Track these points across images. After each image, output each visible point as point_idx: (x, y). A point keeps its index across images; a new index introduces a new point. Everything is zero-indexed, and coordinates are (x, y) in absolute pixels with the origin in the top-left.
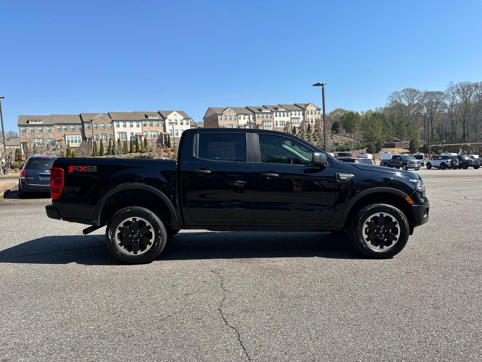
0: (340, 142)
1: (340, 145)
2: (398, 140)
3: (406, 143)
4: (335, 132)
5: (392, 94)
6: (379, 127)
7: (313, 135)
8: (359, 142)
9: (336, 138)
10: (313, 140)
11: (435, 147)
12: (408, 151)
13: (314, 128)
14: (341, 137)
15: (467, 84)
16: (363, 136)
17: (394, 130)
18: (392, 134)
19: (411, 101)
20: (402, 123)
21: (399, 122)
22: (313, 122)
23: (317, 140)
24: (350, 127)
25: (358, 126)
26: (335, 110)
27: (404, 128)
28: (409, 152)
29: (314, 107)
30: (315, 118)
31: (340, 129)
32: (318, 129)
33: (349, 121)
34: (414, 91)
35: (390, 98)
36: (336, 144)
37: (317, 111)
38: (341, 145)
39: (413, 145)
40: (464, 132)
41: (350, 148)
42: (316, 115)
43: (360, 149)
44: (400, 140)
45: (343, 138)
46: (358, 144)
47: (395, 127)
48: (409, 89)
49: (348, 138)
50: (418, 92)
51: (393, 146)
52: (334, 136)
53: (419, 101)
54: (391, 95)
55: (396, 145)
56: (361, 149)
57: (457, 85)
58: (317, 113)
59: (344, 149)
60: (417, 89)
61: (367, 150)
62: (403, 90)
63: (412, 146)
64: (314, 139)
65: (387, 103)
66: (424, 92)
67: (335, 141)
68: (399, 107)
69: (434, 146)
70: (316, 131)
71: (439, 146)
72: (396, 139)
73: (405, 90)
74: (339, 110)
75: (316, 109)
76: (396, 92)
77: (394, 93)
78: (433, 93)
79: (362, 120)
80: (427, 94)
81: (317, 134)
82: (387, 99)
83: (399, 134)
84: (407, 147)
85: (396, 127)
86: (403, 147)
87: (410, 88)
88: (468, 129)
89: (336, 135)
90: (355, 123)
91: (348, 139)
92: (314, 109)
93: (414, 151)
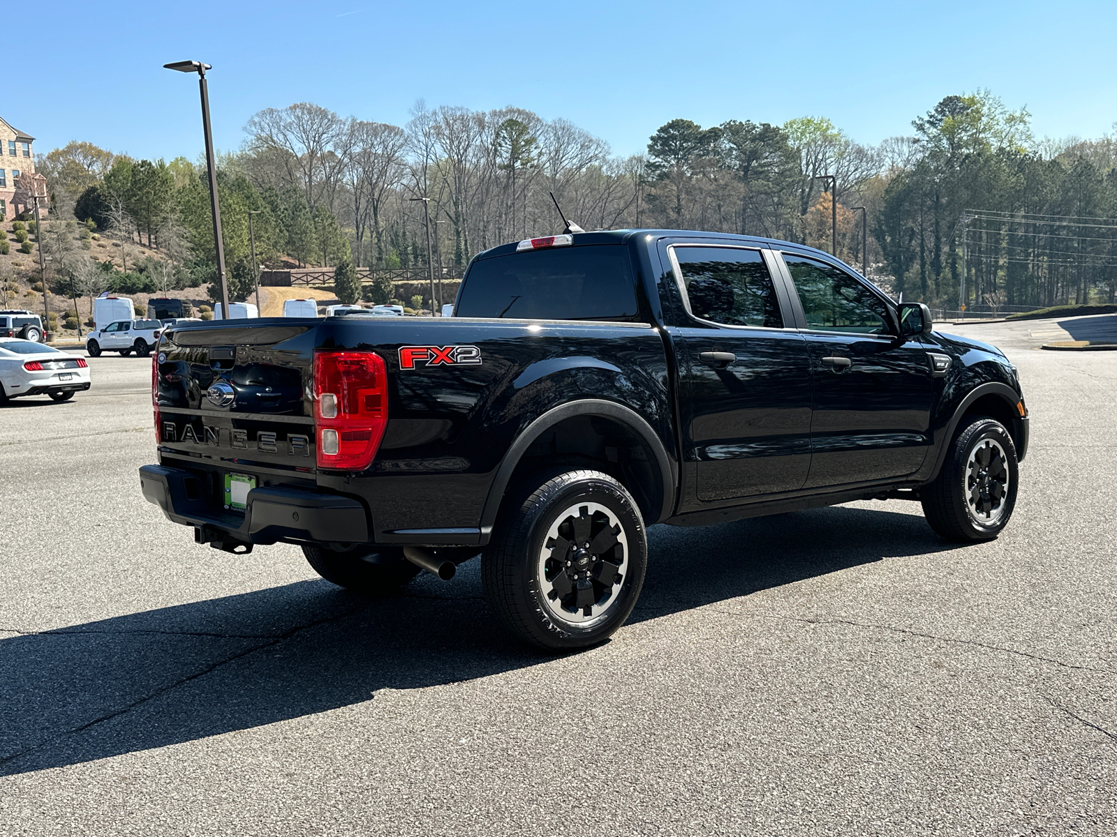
0: (118, 260)
1: (117, 273)
2: (291, 261)
3: (323, 274)
4: (91, 223)
5: (257, 115)
6: (239, 217)
7: (12, 232)
8: (179, 261)
9: (99, 246)
10: (18, 251)
11: (402, 286)
12: (332, 296)
13: (13, 205)
14: (116, 245)
15: (459, 113)
16: (189, 244)
17: (281, 231)
18: (276, 242)
19: (315, 144)
20: (301, 210)
21: (292, 205)
22: (7, 183)
23: (33, 251)
24: (144, 209)
25: (173, 210)
26: (68, 147)
27: (308, 227)
28: (337, 298)
29: (6, 128)
30: (13, 167)
31: (116, 215)
32: (27, 210)
33: (140, 189)
34: (323, 114)
35: (253, 128)
36: (107, 267)
37: (19, 145)
38: (122, 269)
39: (348, 279)
40: (458, 247)
41: (155, 281)
42: (17, 159)
43: (186, 287)
44: (297, 264)
45: (127, 247)
46: (178, 272)
47: (282, 220)
48: (308, 106)
49: (143, 249)
50: (333, 121)
51: (285, 281)
52: (91, 240)
53: (336, 146)
54: (257, 119)
55: (292, 279)
56: (190, 286)
57: (435, 113)
58: (19, 153)
59: (134, 284)
60: (331, 110)
61: (209, 290)
62: (291, 108)
63: (344, 282)
64: (19, 246)
65: (244, 141)
66: (350, 120)
67: (99, 256)
68: (279, 158)
69: (400, 283)
70: (20, 217)
71: (412, 285)
72: (285, 258)
73: (295, 107)
74: (81, 146)
75: (13, 137)
76: (271, 111)
77: (264, 113)
78: (376, 127)
79: (179, 191)
80: (358, 128)
81: (28, 228)
82: (245, 129)
83: (296, 245)
84: (326, 285)
85: (283, 223)
86: (314, 284)
87: (310, 105)
88: (466, 241)
89: (96, 235)
90: (164, 200)
91: (144, 253)
92: (6, 134)
93: (350, 296)
